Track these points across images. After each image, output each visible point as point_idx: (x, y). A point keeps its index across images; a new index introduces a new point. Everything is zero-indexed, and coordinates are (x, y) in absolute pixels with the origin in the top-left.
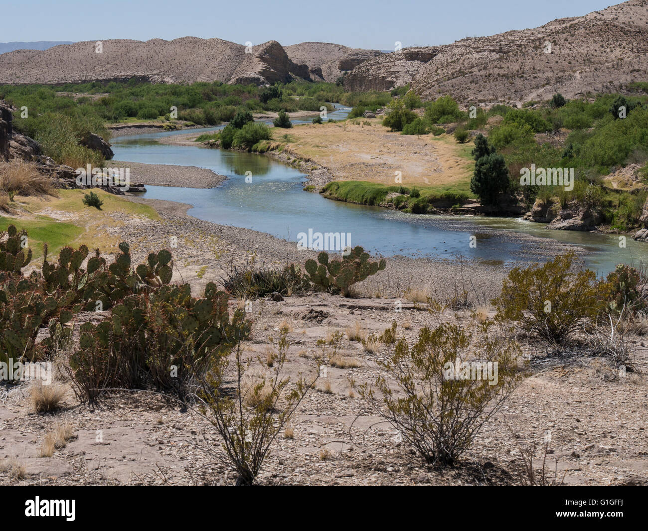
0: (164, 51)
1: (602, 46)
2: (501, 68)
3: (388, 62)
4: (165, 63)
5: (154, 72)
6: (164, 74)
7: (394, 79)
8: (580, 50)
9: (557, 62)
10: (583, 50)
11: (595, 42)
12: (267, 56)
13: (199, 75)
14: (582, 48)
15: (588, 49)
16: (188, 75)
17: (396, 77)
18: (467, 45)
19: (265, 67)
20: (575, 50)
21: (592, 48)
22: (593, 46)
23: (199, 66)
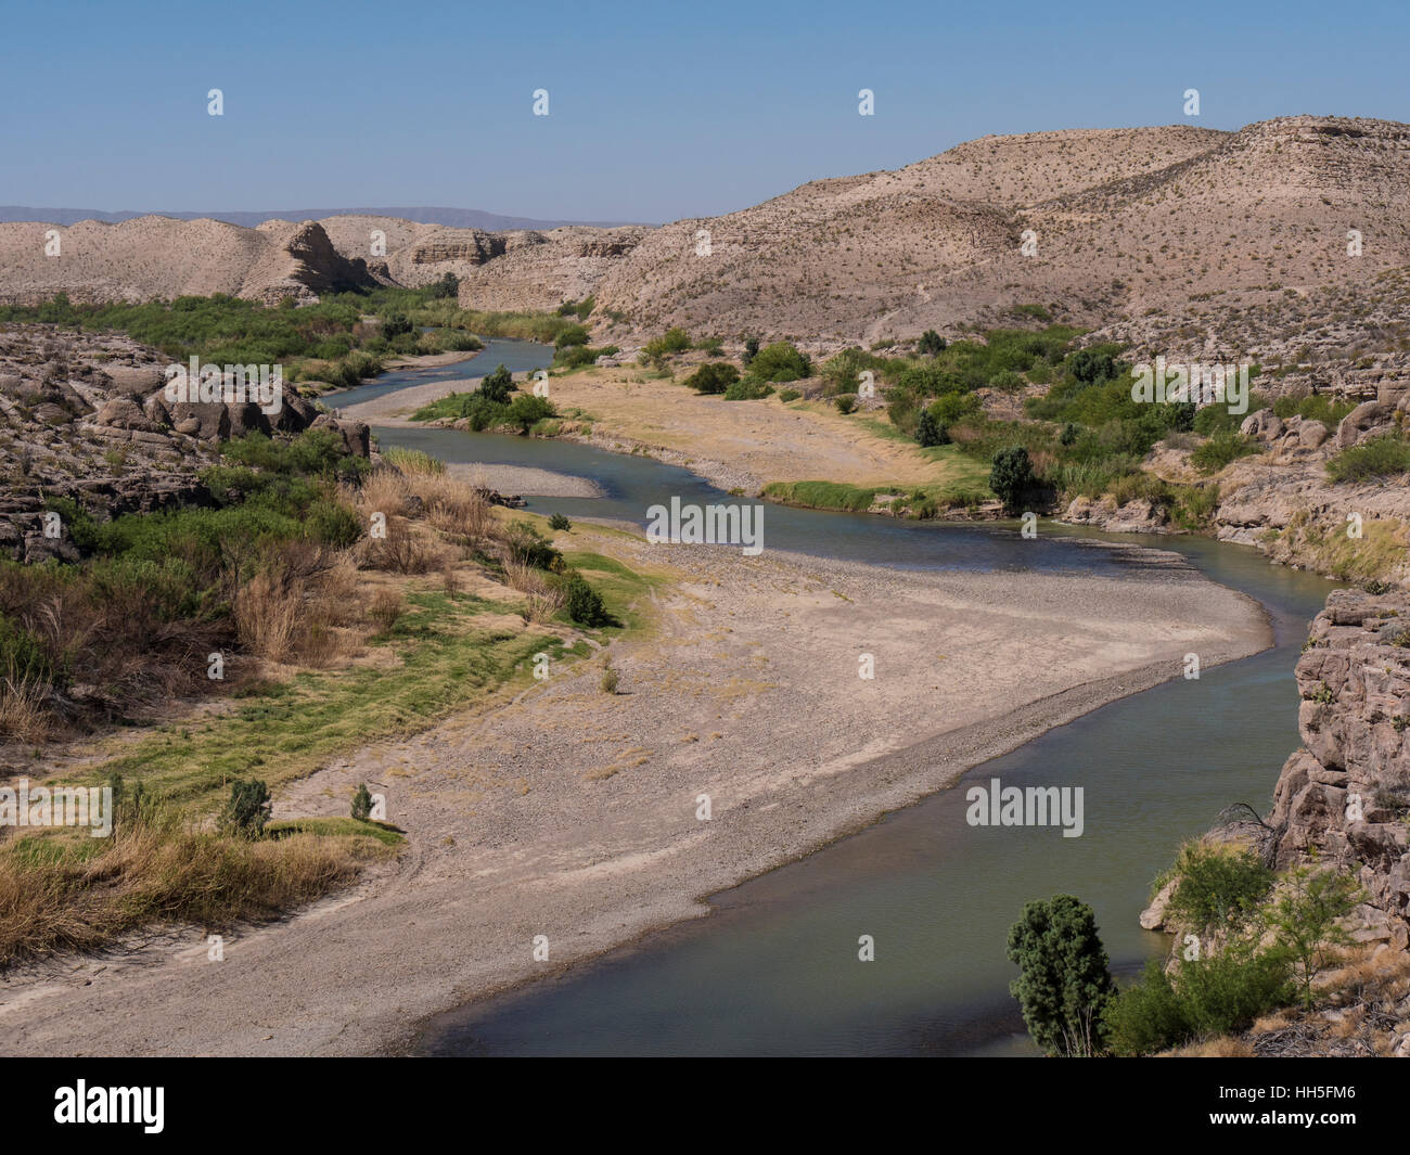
0: (110, 242)
1: (926, 237)
2: (773, 276)
3: (544, 259)
4: (115, 263)
5: (101, 281)
6: (119, 284)
7: (561, 289)
8: (892, 244)
9: (859, 265)
10: (896, 243)
11: (914, 231)
12: (301, 247)
13: (184, 283)
14: (895, 241)
15: (904, 242)
16: (163, 284)
17: (563, 285)
18: (685, 231)
19: (303, 267)
20: (884, 245)
21: (910, 241)
22: (912, 238)
23: (181, 268)
